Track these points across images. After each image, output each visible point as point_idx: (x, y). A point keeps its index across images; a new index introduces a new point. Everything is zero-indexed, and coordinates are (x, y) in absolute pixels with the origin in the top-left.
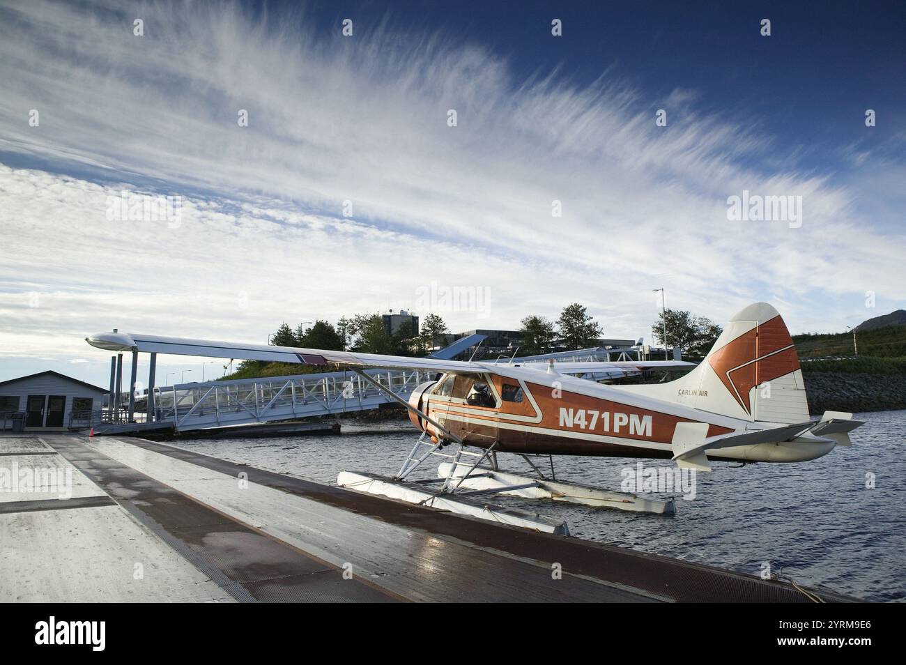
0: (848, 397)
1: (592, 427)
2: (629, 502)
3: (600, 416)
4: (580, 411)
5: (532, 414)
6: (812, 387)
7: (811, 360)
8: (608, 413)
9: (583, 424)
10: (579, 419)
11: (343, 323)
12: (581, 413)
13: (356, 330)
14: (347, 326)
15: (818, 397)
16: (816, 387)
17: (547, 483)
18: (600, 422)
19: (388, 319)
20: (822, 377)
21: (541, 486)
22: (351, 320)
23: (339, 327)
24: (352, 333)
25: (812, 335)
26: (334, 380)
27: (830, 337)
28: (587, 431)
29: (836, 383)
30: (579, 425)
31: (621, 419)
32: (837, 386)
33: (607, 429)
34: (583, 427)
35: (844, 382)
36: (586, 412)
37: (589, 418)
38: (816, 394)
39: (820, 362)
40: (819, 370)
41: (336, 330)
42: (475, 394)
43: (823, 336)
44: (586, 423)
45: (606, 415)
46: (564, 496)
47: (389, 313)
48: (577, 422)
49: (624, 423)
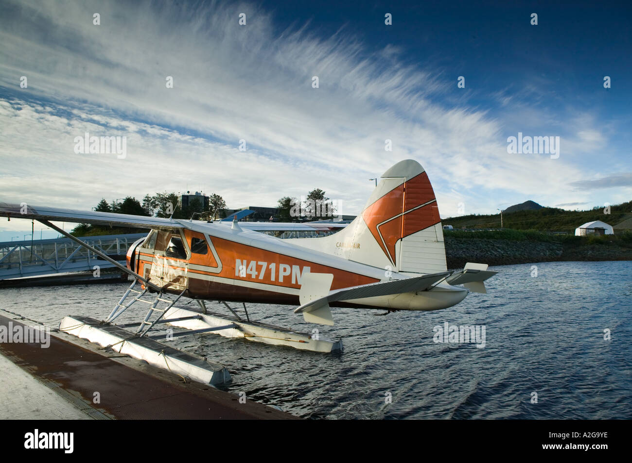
0: (495, 255)
1: (261, 277)
2: (304, 342)
3: (268, 267)
4: (252, 262)
5: (214, 265)
6: (473, 249)
7: (474, 231)
8: (275, 264)
9: (254, 274)
10: (251, 270)
11: (147, 200)
12: (253, 264)
13: (157, 205)
14: (151, 202)
15: (476, 255)
16: (476, 248)
17: (242, 325)
18: (268, 272)
19: (186, 198)
20: (480, 242)
21: (238, 327)
22: (154, 198)
23: (144, 202)
24: (155, 207)
25: (476, 215)
26: (126, 241)
27: (487, 217)
28: (257, 280)
29: (489, 246)
30: (251, 275)
31: (285, 270)
32: (489, 248)
33: (273, 279)
34: (254, 277)
35: (493, 245)
36: (257, 263)
37: (259, 268)
38: (476, 253)
39: (479, 232)
40: (478, 237)
41: (142, 205)
42: (173, 247)
43: (483, 216)
44: (257, 273)
45: (273, 266)
46: (254, 336)
47: (187, 194)
48: (249, 272)
49: (287, 273)
